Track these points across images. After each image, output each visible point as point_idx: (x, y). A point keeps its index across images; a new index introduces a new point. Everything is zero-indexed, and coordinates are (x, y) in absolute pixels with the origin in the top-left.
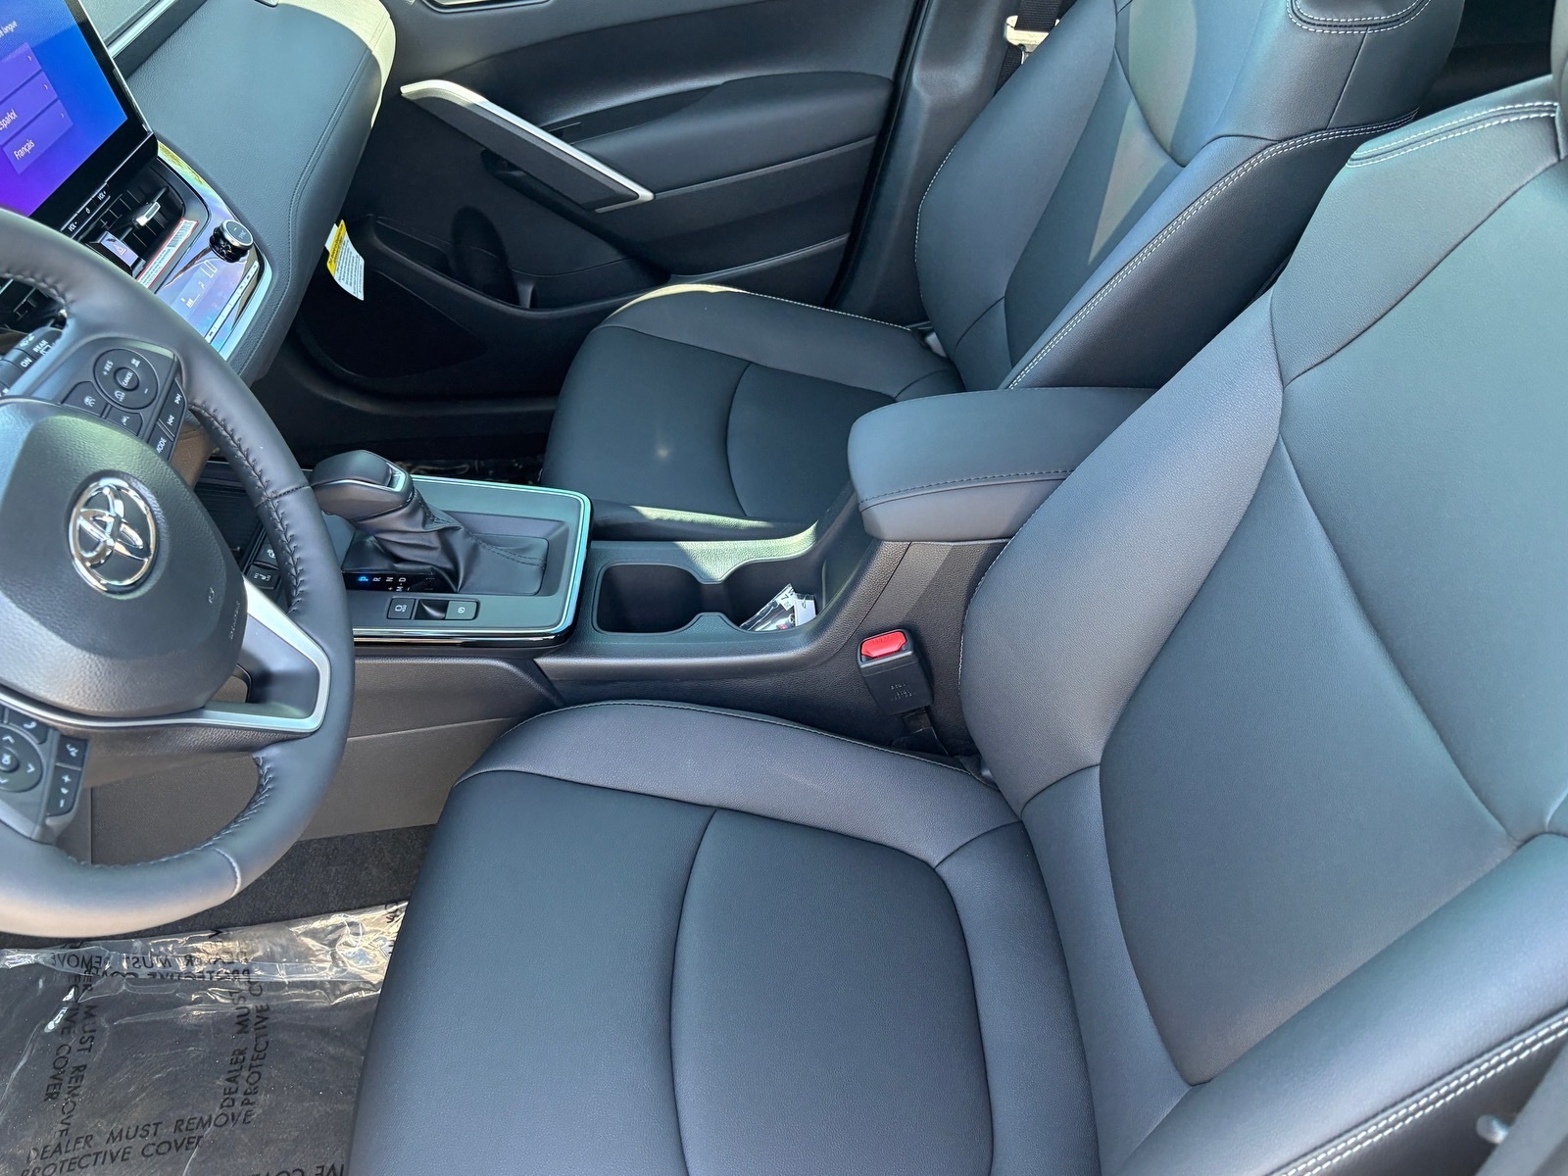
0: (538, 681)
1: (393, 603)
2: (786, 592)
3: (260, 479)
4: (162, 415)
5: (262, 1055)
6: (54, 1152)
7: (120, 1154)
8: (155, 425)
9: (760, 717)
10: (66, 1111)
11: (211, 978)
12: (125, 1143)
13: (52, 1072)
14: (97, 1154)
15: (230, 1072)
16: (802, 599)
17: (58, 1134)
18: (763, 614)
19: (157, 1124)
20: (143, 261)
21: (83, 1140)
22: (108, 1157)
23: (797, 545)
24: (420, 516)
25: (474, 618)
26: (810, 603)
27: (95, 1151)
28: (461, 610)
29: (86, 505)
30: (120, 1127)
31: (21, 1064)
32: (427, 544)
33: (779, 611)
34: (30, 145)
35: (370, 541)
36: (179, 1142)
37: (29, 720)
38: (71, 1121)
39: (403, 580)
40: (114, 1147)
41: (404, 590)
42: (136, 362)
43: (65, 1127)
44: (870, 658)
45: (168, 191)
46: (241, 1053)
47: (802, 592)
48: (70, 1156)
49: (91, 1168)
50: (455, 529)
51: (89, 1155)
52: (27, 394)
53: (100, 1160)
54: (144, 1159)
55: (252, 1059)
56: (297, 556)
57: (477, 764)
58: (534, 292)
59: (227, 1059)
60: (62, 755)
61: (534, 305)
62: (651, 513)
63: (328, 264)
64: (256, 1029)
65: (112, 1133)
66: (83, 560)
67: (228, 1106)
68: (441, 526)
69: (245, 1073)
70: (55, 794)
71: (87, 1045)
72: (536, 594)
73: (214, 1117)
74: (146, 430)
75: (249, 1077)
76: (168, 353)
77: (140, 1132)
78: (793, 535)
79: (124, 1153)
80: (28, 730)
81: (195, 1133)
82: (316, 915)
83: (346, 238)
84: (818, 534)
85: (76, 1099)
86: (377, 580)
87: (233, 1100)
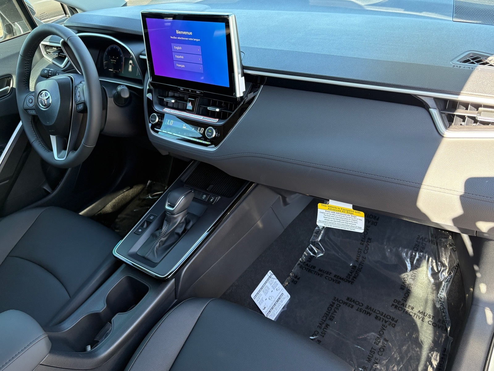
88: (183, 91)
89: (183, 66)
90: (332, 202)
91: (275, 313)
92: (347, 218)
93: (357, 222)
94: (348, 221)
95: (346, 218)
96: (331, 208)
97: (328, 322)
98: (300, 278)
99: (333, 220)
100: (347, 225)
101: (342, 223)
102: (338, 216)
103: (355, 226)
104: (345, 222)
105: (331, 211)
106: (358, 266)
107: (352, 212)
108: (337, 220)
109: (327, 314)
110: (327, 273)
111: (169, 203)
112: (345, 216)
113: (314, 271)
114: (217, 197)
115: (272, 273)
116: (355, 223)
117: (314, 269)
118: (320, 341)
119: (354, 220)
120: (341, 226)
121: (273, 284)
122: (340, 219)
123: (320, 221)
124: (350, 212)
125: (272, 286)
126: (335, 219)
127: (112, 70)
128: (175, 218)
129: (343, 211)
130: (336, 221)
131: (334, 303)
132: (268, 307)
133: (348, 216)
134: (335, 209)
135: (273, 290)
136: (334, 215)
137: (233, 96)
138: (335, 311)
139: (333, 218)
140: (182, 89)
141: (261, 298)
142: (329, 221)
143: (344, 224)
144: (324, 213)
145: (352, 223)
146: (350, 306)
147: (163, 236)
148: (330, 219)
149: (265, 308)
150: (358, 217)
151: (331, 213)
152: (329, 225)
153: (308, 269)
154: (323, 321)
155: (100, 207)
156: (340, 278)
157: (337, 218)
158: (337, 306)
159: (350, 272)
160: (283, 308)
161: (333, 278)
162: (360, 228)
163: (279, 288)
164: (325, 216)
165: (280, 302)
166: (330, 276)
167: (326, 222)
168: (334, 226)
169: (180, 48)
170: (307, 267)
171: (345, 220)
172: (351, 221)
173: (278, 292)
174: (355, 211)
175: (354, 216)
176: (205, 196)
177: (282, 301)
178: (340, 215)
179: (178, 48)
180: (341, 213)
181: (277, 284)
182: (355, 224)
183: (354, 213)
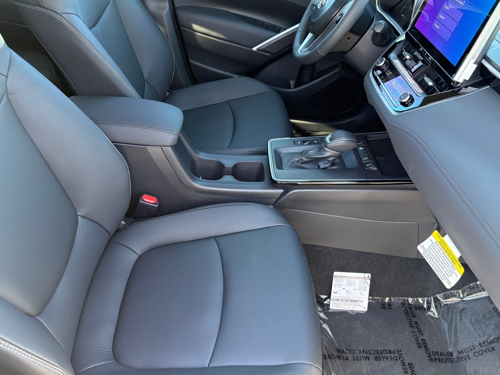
88: (422, 51)
89: (438, 28)
90: (447, 238)
91: (341, 306)
92: (447, 265)
93: (452, 274)
94: (445, 268)
95: (446, 263)
96: (443, 244)
97: (372, 357)
98: (392, 309)
99: (434, 256)
100: (441, 270)
101: (439, 265)
102: (441, 256)
103: (447, 277)
104: (442, 266)
105: (439, 246)
106: (455, 357)
107: (455, 262)
108: (437, 259)
109: (378, 352)
110: (419, 331)
111: (332, 136)
112: (447, 260)
113: (410, 318)
114: (374, 167)
115: (370, 277)
116: (449, 274)
117: (412, 317)
118: (348, 359)
119: (451, 271)
120: (435, 266)
121: (362, 286)
122: (441, 260)
123: (423, 247)
124: (454, 260)
125: (360, 287)
126: (436, 256)
127: (403, 16)
128: (325, 151)
129: (450, 254)
130: (435, 259)
131: (394, 353)
132: (340, 295)
133: (449, 263)
134: (444, 246)
135: (357, 289)
136: (439, 252)
137: (451, 76)
138: (387, 359)
139: (436, 254)
140: (430, 59)
141: (341, 283)
142: (430, 253)
143: (440, 267)
144: (433, 243)
145: (447, 272)
146: (404, 370)
147: (306, 157)
148: (432, 253)
149: (336, 293)
150: (456, 271)
151: (438, 248)
152: (427, 256)
153: (407, 311)
154: (368, 353)
155: (314, 129)
156: (426, 347)
157: (439, 257)
158: (394, 357)
159: (441, 353)
160: (352, 311)
161: (419, 339)
162: (449, 283)
163: (364, 294)
164: (431, 247)
165: (353, 304)
166: (418, 335)
167: (427, 251)
168: (429, 261)
170: (408, 309)
171: (444, 264)
172: (448, 269)
173: (360, 296)
174: (459, 262)
175: (454, 267)
176: (366, 158)
177: (356, 305)
178: (444, 256)
179: (447, 8)
180: (446, 256)
181: (366, 290)
182: (449, 276)
183: (457, 264)
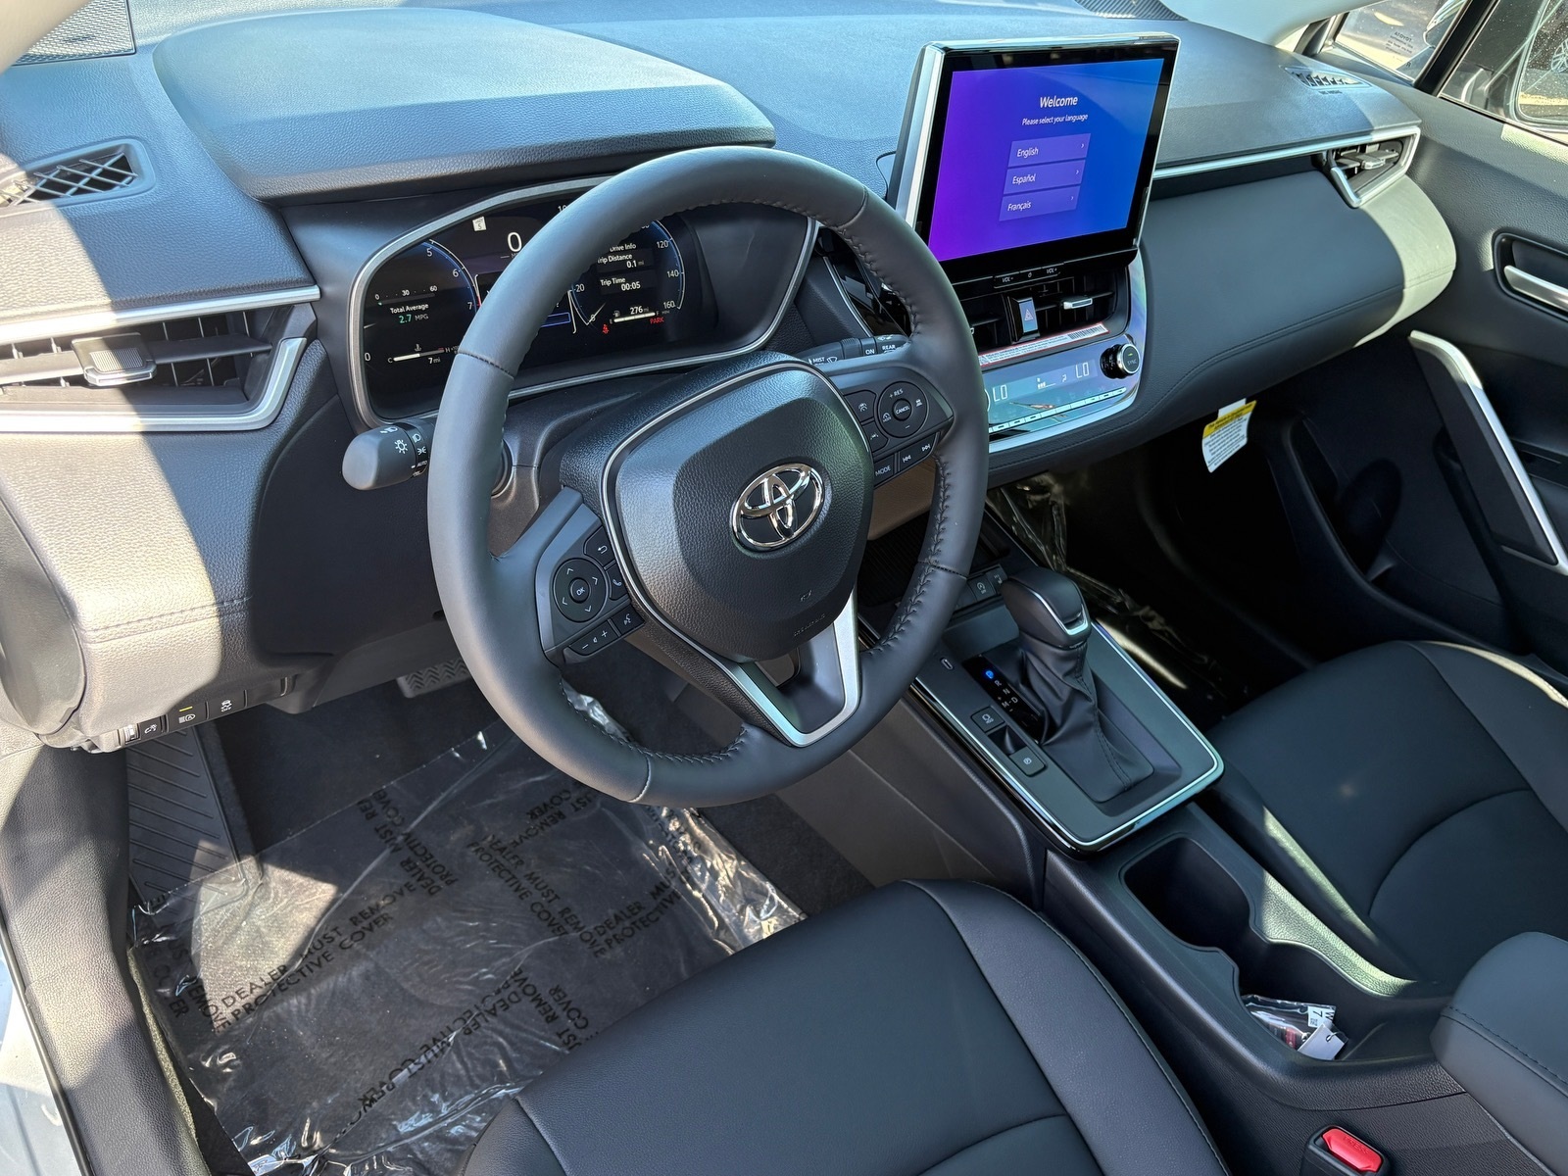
0: (1035, 868)
1: (986, 710)
2: (1325, 1011)
3: (936, 545)
4: (904, 451)
5: (647, 923)
6: (499, 850)
7: (523, 892)
8: (893, 454)
9: (1177, 1085)
10: (530, 833)
11: (670, 841)
12: (532, 888)
13: (547, 800)
14: (514, 877)
15: (622, 912)
16: (1332, 1030)
17: (511, 841)
18: (1283, 1006)
19: (557, 897)
20: (1038, 335)
21: (517, 860)
22: (516, 886)
23: (1373, 979)
24: (1069, 666)
25: (1030, 776)
26: (1337, 1044)
27: (515, 874)
28: (1027, 761)
29: (779, 474)
30: (540, 875)
31: (539, 778)
32: (1057, 690)
33: (1301, 1020)
34: (1027, 205)
35: (1020, 651)
36: (555, 922)
37: (620, 578)
38: (525, 841)
39: (1015, 700)
40: (525, 883)
41: (1006, 710)
42: (919, 403)
43: (518, 841)
44: (1326, 1148)
45: (1111, 296)
46: (639, 908)
47: (1338, 1025)
48: (503, 861)
49: (502, 881)
50: (1087, 698)
51: (510, 873)
52: (827, 375)
53: (511, 882)
54: (529, 909)
55: (640, 920)
56: (909, 618)
57: (928, 882)
58: (1388, 571)
59: (629, 902)
60: (617, 617)
61: (1380, 582)
62: (1274, 828)
63: (1207, 426)
64: (661, 903)
65: (533, 873)
66: (742, 507)
67: (598, 932)
68: (1078, 687)
69: (627, 923)
70: (585, 637)
71: (578, 806)
72: (1098, 803)
73: (585, 930)
74: (881, 454)
75: (627, 928)
76: (948, 412)
77: (545, 891)
78: (1381, 970)
79: (525, 893)
80: (613, 584)
81: (567, 927)
82: (758, 869)
83: (1247, 416)
84: (1403, 993)
85: (540, 831)
86: (997, 683)
87: (604, 933)
88: (1012, 281)
127: (418, 355)
169: (1035, 151)
179: (1027, 153)
